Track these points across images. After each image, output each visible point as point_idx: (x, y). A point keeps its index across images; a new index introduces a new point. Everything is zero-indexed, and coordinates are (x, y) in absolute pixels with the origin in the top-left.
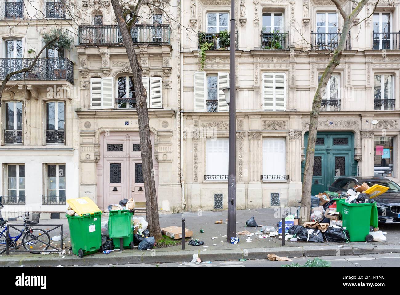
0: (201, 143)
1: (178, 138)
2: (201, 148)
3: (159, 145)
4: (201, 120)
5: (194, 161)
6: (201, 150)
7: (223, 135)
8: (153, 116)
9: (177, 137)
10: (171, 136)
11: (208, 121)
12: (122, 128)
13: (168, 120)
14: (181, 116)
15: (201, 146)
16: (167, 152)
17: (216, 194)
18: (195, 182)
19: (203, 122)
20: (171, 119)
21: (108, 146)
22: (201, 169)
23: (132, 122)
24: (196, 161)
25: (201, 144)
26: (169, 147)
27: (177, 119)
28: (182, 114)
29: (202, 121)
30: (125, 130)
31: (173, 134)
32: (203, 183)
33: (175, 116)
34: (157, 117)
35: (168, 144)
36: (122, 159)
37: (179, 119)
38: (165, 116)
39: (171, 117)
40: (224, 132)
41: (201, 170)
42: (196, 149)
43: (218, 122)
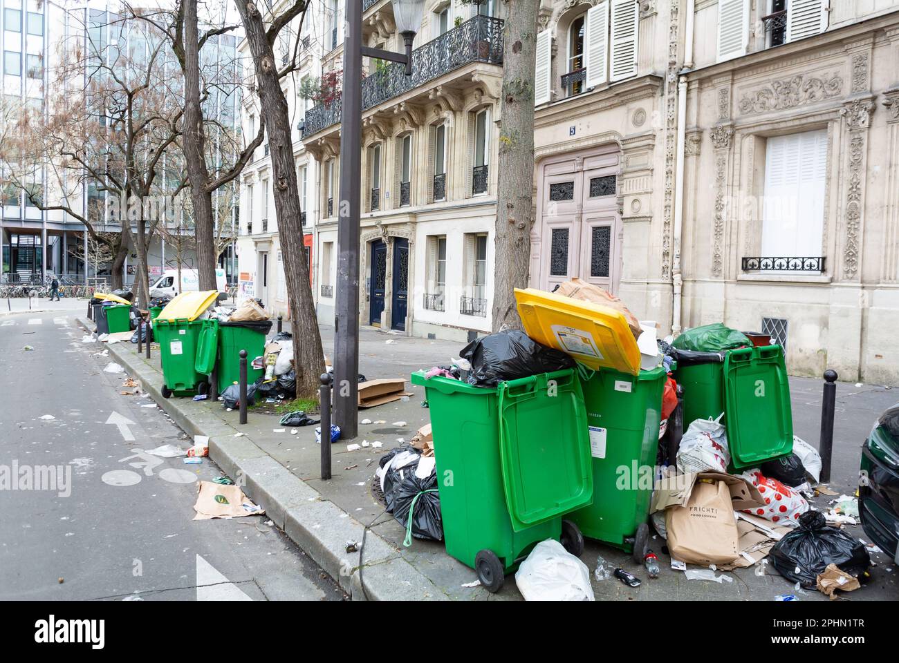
0: (737, 156)
1: (666, 152)
2: (736, 173)
3: (626, 176)
4: (740, 84)
5: (714, 215)
6: (736, 178)
7: (804, 121)
8: (616, 102)
9: (665, 147)
10: (651, 147)
11: (759, 83)
12: (565, 143)
13: (645, 104)
14: (680, 85)
15: (737, 167)
16: (640, 194)
17: (766, 320)
18: (714, 279)
19: (744, 91)
20: (651, 99)
21: (551, 190)
22: (734, 237)
23: (581, 127)
24: (719, 214)
25: (737, 162)
26: (645, 178)
27: (667, 96)
28: (682, 79)
29: (741, 88)
30: (570, 147)
31: (657, 142)
32: (741, 282)
33: (663, 89)
34: (622, 101)
35: (642, 170)
36: (570, 218)
37: (674, 95)
38: (637, 94)
39: (653, 95)
40: (805, 109)
41: (734, 242)
42: (720, 178)
43: (788, 80)
